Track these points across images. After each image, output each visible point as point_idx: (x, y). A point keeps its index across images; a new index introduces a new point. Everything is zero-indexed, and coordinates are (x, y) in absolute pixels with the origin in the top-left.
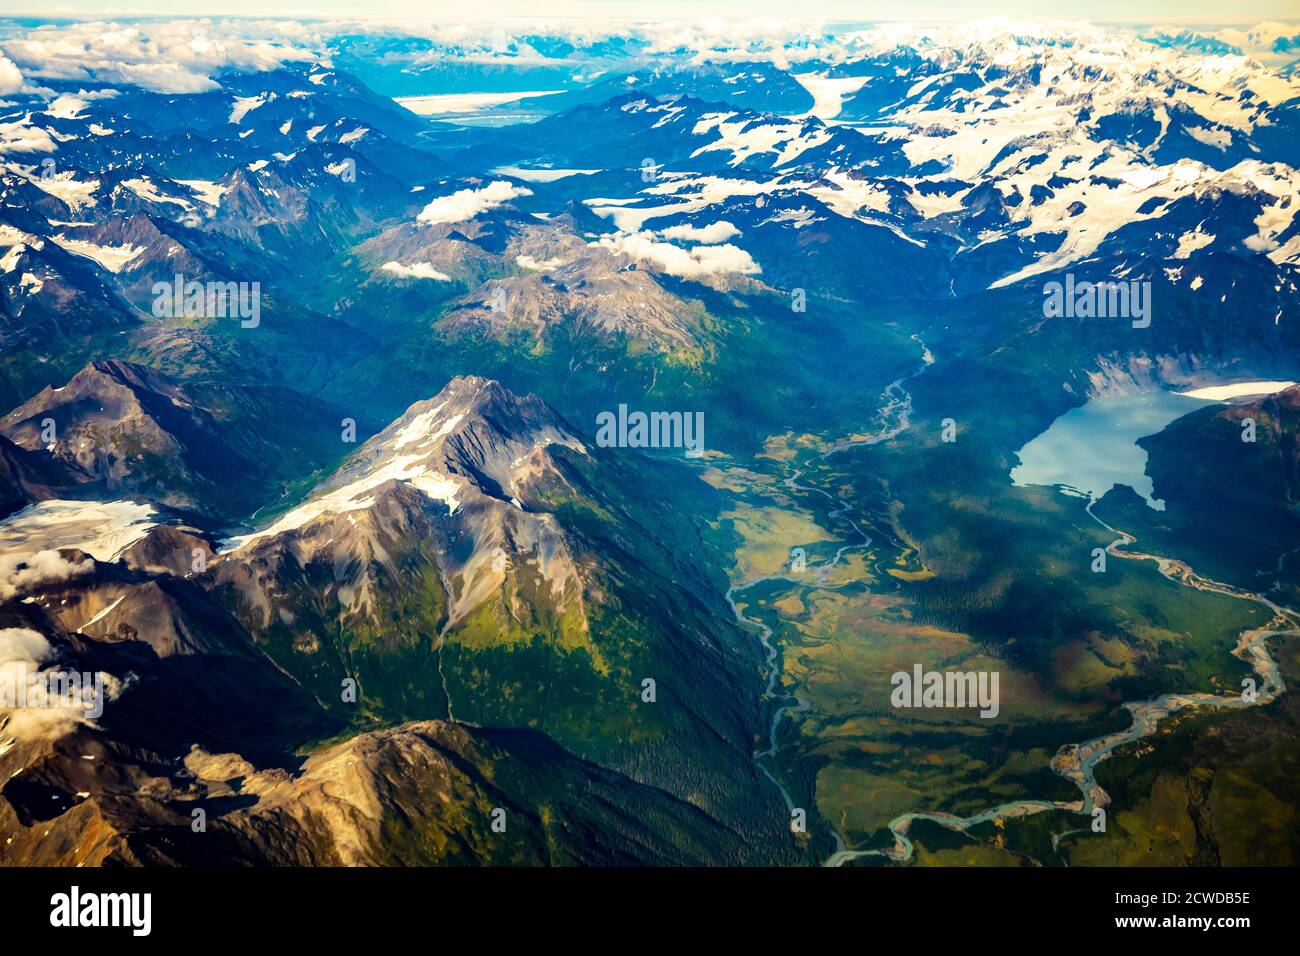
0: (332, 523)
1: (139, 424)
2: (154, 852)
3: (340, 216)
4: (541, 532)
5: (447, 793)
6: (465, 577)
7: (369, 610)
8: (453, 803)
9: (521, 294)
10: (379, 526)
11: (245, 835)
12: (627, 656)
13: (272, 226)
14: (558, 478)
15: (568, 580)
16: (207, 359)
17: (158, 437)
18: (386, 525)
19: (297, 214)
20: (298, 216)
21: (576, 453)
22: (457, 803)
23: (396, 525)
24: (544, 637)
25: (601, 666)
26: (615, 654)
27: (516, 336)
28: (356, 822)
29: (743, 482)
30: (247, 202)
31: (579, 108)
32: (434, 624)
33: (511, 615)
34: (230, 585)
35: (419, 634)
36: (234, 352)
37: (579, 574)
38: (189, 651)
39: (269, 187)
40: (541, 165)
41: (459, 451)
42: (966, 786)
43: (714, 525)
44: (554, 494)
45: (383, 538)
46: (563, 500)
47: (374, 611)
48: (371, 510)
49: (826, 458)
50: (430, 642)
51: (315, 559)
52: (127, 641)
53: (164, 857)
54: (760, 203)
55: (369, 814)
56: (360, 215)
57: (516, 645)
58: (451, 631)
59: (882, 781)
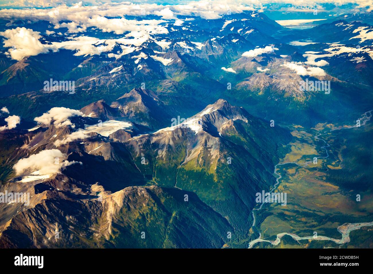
0: (163, 133)
1: (140, 104)
2: (52, 205)
3: (232, 53)
4: (215, 142)
5: (145, 204)
6: (192, 151)
7: (163, 156)
8: (146, 207)
9: (260, 78)
10: (174, 136)
11: (85, 205)
12: (224, 178)
13: (213, 55)
14: (234, 128)
15: (216, 156)
16: (174, 89)
17: (143, 107)
18: (175, 136)
19: (221, 52)
20: (220, 53)
21: (245, 122)
22: (147, 207)
23: (178, 136)
24: (205, 169)
25: (215, 179)
26: (221, 177)
27: (256, 89)
28: (115, 207)
29: (302, 135)
30: (208, 49)
31: (324, 25)
32: (180, 162)
33: (198, 163)
34: (132, 145)
35: (175, 164)
36: (183, 88)
37: (220, 154)
38: (112, 160)
39: (215, 45)
40: (306, 41)
41: (207, 118)
42: (308, 229)
43: (284, 146)
44: (231, 133)
45: (174, 139)
46: (233, 134)
47: (165, 157)
48: (173, 131)
49: (332, 131)
50: (177, 166)
51: (155, 142)
52: (99, 156)
53: (55, 206)
54: (349, 55)
55: (119, 205)
56: (238, 54)
57: (197, 171)
58: (183, 165)
59: (284, 222)
